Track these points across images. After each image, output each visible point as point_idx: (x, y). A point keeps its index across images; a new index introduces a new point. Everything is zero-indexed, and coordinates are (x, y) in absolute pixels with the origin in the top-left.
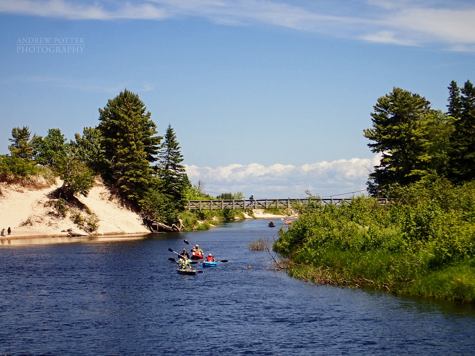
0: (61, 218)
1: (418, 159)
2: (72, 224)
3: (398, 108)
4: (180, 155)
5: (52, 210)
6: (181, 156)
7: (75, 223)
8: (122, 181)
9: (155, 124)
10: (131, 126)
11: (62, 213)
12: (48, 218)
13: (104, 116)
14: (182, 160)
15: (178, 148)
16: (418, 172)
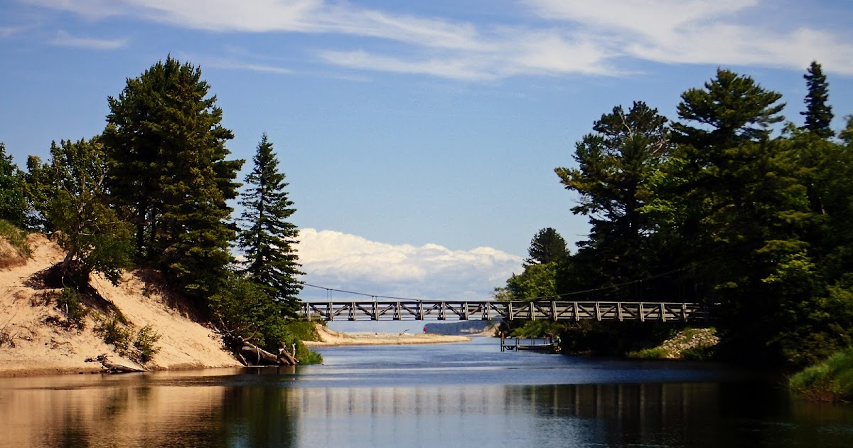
0: (75, 330)
1: (780, 217)
2: (102, 343)
3: (733, 111)
4: (288, 200)
5: (52, 314)
6: (290, 203)
7: (107, 343)
8: (171, 253)
9: (232, 133)
10: (193, 135)
11: (74, 321)
12: (46, 331)
13: (118, 111)
14: (292, 211)
15: (282, 186)
16: (782, 244)
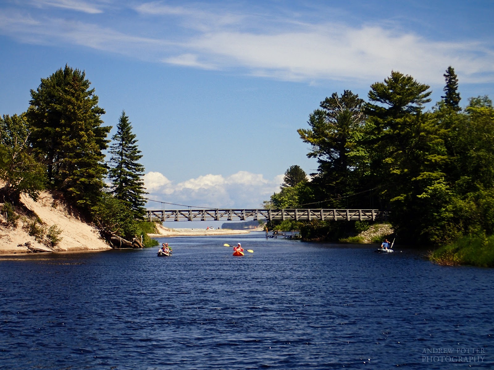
0: (11, 228)
1: (428, 158)
2: (27, 236)
3: (401, 96)
4: (138, 150)
6: (139, 152)
7: (31, 235)
8: (69, 182)
9: (104, 111)
10: (81, 112)
11: (11, 223)
13: (36, 99)
14: (140, 157)
15: (134, 142)
16: (429, 175)
